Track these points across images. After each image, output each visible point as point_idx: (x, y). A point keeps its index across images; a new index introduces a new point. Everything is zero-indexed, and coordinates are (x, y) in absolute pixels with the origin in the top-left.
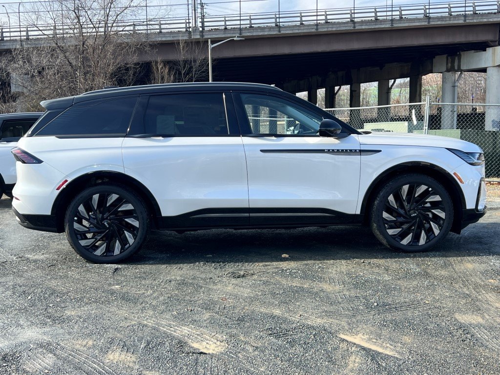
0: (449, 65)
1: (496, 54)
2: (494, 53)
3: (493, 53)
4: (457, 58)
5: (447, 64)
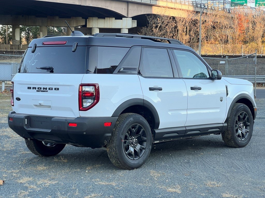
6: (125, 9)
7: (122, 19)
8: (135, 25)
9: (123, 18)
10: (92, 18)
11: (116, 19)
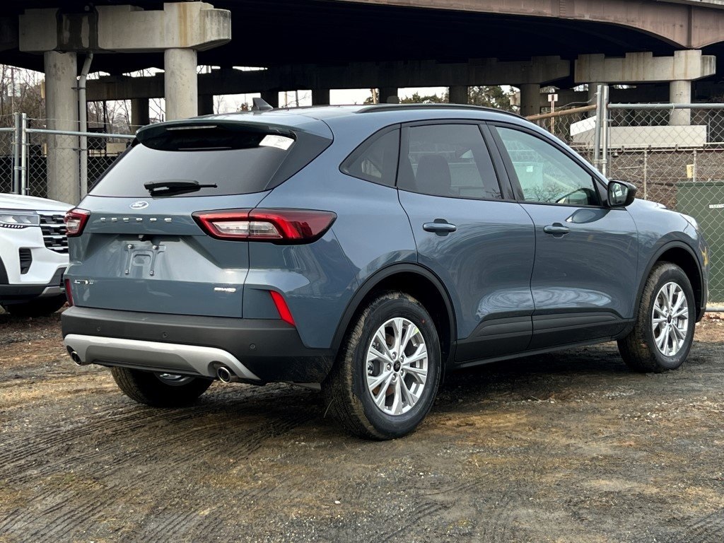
0: (66, 34)
1: (188, 19)
2: (183, 17)
3: (180, 17)
4: (85, 20)
5: (60, 32)
6: (681, 26)
7: (673, 55)
8: (711, 70)
9: (675, 52)
10: (588, 55)
11: (655, 55)
